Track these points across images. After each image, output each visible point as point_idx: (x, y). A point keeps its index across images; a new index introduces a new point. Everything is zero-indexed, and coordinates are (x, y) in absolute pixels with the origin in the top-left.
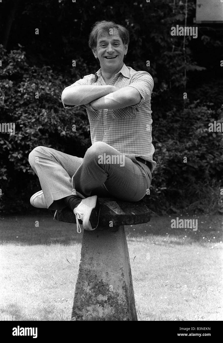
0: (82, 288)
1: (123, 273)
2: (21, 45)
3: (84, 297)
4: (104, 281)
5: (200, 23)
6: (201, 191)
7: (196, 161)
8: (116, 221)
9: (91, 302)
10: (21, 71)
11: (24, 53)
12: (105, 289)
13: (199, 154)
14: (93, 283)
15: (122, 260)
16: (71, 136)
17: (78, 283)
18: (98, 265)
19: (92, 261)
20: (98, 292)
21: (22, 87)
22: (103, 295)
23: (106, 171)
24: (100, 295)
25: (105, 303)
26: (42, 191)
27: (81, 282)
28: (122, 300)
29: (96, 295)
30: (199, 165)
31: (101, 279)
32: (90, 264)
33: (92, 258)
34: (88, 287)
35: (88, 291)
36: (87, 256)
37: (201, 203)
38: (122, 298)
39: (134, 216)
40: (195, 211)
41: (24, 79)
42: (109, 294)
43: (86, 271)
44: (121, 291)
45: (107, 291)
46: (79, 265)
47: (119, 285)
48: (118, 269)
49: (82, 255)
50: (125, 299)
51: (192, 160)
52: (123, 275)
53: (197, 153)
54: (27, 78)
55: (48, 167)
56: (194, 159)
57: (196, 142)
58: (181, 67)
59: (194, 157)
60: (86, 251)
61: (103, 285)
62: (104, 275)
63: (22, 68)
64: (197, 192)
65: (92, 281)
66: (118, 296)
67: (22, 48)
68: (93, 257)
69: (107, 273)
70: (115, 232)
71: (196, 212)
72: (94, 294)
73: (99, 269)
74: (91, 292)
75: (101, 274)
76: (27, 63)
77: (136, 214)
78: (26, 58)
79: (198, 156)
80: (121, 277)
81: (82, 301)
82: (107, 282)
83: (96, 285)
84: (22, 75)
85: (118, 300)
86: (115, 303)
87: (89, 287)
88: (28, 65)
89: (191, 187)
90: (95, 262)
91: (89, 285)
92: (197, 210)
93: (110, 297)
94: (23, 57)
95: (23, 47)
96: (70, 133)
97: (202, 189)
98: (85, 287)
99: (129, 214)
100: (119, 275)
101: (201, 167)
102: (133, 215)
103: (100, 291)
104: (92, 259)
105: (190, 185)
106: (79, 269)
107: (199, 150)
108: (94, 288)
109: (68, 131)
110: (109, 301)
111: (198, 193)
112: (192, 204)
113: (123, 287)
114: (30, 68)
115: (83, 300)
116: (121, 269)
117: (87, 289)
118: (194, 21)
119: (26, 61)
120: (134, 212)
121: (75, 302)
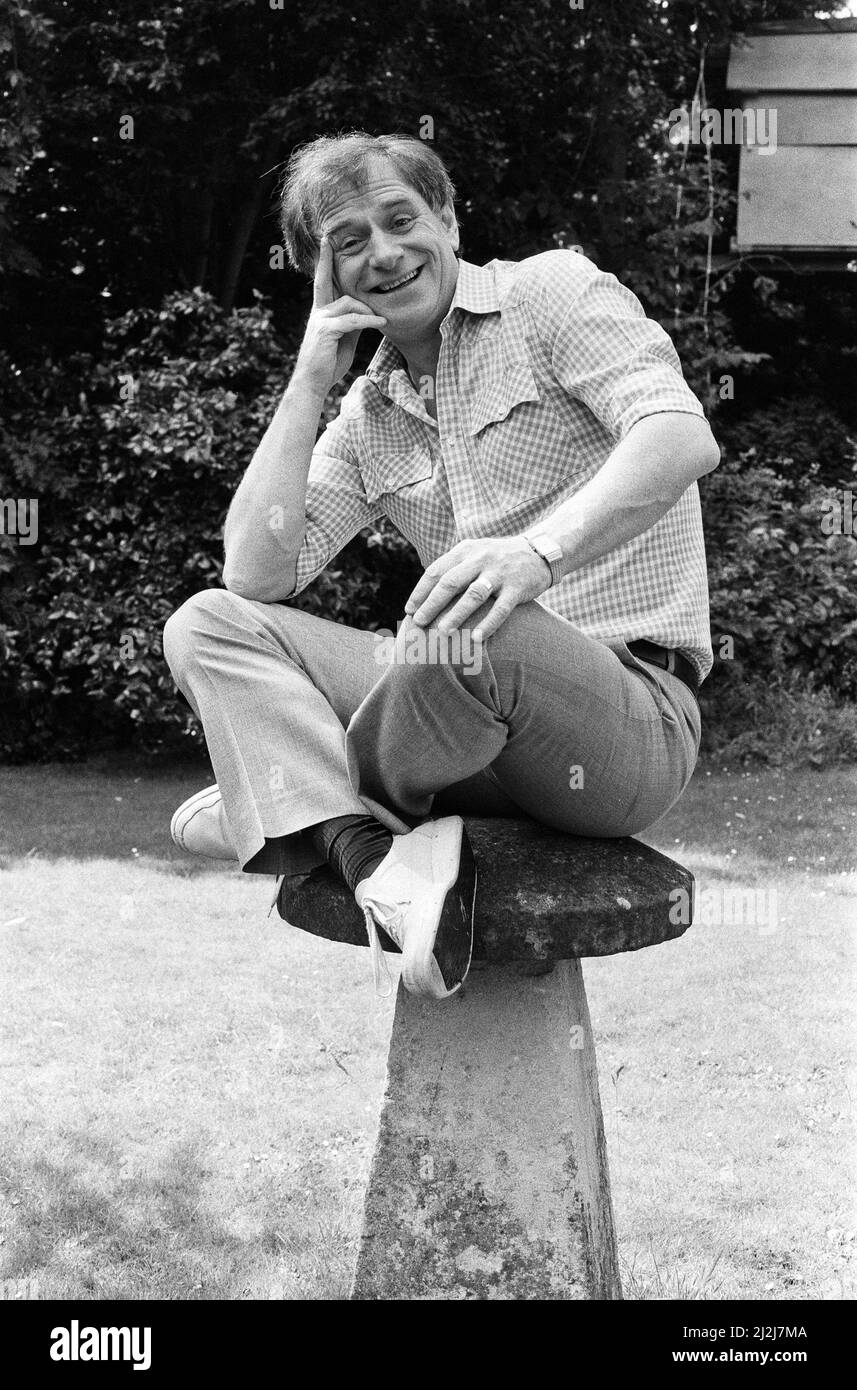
0: (391, 1213)
1: (571, 1160)
2: (261, 291)
3: (402, 1253)
4: (488, 1188)
5: (749, 249)
6: (759, 701)
7: (748, 619)
8: (546, 941)
9: (431, 1277)
10: (259, 365)
11: (269, 313)
12: (493, 1225)
13: (755, 601)
14: (442, 1196)
15: (569, 1102)
16: (398, 545)
17: (376, 1192)
18: (463, 1117)
19: (434, 1099)
20: (459, 1234)
21: (262, 409)
22: (486, 1249)
23: (501, 714)
24: (472, 1247)
25: (490, 1282)
26: (215, 787)
27: (389, 1190)
28: (567, 1276)
29: (454, 1249)
30: (756, 629)
31: (475, 1181)
32: (427, 1114)
33: (437, 1088)
34: (420, 1210)
35: (418, 1229)
36: (414, 1076)
37: (760, 737)
38: (566, 1267)
39: (628, 912)
40: (743, 759)
41: (268, 387)
42: (508, 1246)
43: (409, 1141)
44: (561, 1237)
45: (502, 1232)
46: (382, 1116)
47: (556, 1212)
48: (551, 1141)
49: (392, 1072)
50: (581, 1271)
51: (736, 616)
52: (571, 1165)
53: (749, 597)
54: (277, 383)
55: (243, 682)
56: (741, 613)
57: (750, 566)
58: (704, 360)
59: (743, 609)
60: (409, 1055)
61: (482, 1209)
62: (489, 1162)
63: (263, 357)
64: (748, 707)
65: (434, 1186)
66: (550, 1256)
67: (263, 302)
68: (442, 1081)
69: (503, 1159)
70: (538, 975)
71: (747, 763)
72: (442, 1245)
73: (468, 1135)
74: (429, 1232)
75: (476, 1158)
76: (277, 343)
77: (636, 900)
78: (273, 329)
79: (751, 606)
80: (566, 1177)
81: (391, 1269)
82: (500, 1194)
83: (455, 1204)
84: (264, 376)
85: (548, 1273)
86: (534, 1286)
87: (423, 1214)
88: (280, 350)
89: (732, 693)
90: (447, 1106)
91: (421, 1202)
92: (749, 756)
93: (516, 1258)
94: (265, 324)
95: (267, 297)
96: (396, 537)
97: (764, 698)
98: (405, 1211)
99: (606, 905)
100: (557, 1165)
101: (761, 633)
102: (621, 911)
103: (468, 1230)
104: (435, 1090)
105: (730, 686)
106: (381, 1135)
107: (753, 588)
108: (444, 1216)
109: (391, 532)
110: (509, 1278)
111: (752, 708)
112: (735, 740)
113: (571, 1220)
114: (285, 356)
115: (398, 1267)
116: (565, 1139)
117: (416, 1222)
118: (733, 246)
119: (274, 339)
120: (627, 896)
121: (363, 1271)
